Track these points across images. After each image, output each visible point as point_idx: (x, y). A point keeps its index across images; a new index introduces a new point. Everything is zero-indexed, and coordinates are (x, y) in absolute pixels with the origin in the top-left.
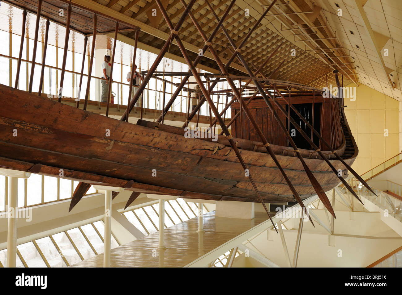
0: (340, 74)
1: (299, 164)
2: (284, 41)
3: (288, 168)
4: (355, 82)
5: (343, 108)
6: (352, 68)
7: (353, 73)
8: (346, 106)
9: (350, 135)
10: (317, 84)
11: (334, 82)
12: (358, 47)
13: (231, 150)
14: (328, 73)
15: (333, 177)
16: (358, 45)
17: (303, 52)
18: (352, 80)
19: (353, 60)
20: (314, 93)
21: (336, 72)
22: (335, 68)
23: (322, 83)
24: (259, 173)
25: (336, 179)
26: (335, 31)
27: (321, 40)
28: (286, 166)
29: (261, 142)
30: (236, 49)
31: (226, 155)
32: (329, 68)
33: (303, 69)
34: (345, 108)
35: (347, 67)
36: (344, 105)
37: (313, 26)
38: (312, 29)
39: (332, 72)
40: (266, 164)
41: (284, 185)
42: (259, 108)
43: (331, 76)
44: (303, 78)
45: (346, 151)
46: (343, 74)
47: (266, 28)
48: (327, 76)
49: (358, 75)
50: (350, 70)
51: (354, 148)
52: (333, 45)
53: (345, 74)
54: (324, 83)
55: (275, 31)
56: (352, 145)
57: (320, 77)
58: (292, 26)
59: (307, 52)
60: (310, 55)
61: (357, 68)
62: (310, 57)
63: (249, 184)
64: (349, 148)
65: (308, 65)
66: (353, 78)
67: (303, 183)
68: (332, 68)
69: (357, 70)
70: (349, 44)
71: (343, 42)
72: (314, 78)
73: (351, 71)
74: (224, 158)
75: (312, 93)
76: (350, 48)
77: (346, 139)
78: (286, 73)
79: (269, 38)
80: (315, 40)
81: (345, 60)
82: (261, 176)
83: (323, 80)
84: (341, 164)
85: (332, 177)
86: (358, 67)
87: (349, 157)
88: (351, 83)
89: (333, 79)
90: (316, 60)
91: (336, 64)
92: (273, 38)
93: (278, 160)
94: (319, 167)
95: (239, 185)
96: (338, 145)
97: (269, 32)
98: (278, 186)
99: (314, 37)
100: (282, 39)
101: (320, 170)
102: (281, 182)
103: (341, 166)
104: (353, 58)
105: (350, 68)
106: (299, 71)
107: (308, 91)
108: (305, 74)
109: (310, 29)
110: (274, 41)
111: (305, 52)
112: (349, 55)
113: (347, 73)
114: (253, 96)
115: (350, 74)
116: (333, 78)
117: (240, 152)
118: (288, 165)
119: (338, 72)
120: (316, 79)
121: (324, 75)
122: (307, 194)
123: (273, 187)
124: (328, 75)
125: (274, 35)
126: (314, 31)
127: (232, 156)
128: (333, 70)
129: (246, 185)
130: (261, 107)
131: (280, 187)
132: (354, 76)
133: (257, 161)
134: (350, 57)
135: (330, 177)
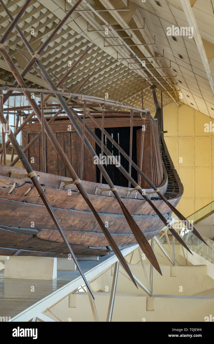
0: (158, 90)
1: (116, 206)
2: (90, 45)
3: (102, 211)
4: (176, 101)
5: (163, 134)
6: (173, 83)
7: (174, 90)
8: (166, 132)
9: (172, 169)
10: (130, 103)
11: (150, 100)
12: (181, 57)
13: (32, 188)
14: (144, 88)
15: (155, 222)
16: (181, 54)
17: (113, 61)
18: (173, 98)
19: (174, 74)
20: (132, 113)
21: (153, 87)
22: (153, 83)
23: (136, 102)
24: (67, 219)
25: (158, 225)
26: (155, 36)
27: (137, 46)
28: (100, 210)
29: (69, 177)
30: (34, 54)
31: (25, 194)
32: (145, 82)
33: (113, 82)
34: (165, 134)
35: (167, 82)
36: (164, 131)
37: (128, 27)
38: (126, 31)
39: (149, 88)
40: (75, 206)
41: (96, 233)
42: (60, 133)
43: (147, 93)
44: (113, 94)
45: (169, 189)
46: (162, 91)
47: (67, 27)
48: (142, 93)
49: (179, 92)
50: (170, 85)
51: (177, 185)
52: (151, 54)
53: (165, 91)
54: (139, 101)
55: (78, 31)
56: (175, 181)
57: (134, 94)
58: (102, 27)
59: (118, 61)
60: (122, 64)
61: (179, 84)
62: (122, 67)
63: (53, 233)
64: (172, 185)
65: (119, 78)
66: (174, 97)
67: (119, 230)
68: (149, 82)
69: (179, 86)
70: (171, 53)
71: (163, 50)
72: (126, 94)
73: (172, 87)
74: (23, 198)
75: (130, 114)
76: (172, 58)
77: (168, 174)
78: (92, 86)
79: (72, 40)
80: (130, 46)
81: (165, 73)
82: (69, 222)
83: (138, 98)
84: (165, 206)
85: (153, 222)
86: (180, 82)
87: (174, 197)
88: (171, 102)
89: (150, 97)
90: (130, 72)
91: (155, 77)
92: (77, 40)
93: (91, 201)
94: (139, 209)
95: (41, 234)
96: (160, 181)
97: (72, 33)
98: (89, 235)
99: (129, 41)
100: (88, 42)
101: (140, 214)
102: (93, 229)
103: (165, 208)
104: (175, 70)
105: (171, 83)
106: (108, 85)
107: (119, 111)
108: (115, 89)
109: (124, 31)
110: (78, 45)
111: (116, 61)
112: (170, 67)
113: (167, 89)
114: (55, 116)
115: (170, 90)
116: (149, 95)
117: (44, 190)
118: (102, 208)
119: (156, 88)
120: (129, 96)
121: (138, 91)
122: (124, 245)
123: (82, 237)
124: (144, 91)
125: (78, 37)
126: (129, 35)
127: (34, 195)
128: (150, 84)
129: (50, 235)
130: (63, 131)
131: (92, 237)
132: (175, 94)
133: (64, 202)
134: (171, 69)
135: (151, 222)
